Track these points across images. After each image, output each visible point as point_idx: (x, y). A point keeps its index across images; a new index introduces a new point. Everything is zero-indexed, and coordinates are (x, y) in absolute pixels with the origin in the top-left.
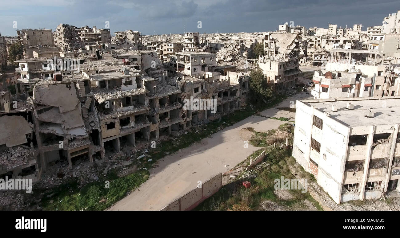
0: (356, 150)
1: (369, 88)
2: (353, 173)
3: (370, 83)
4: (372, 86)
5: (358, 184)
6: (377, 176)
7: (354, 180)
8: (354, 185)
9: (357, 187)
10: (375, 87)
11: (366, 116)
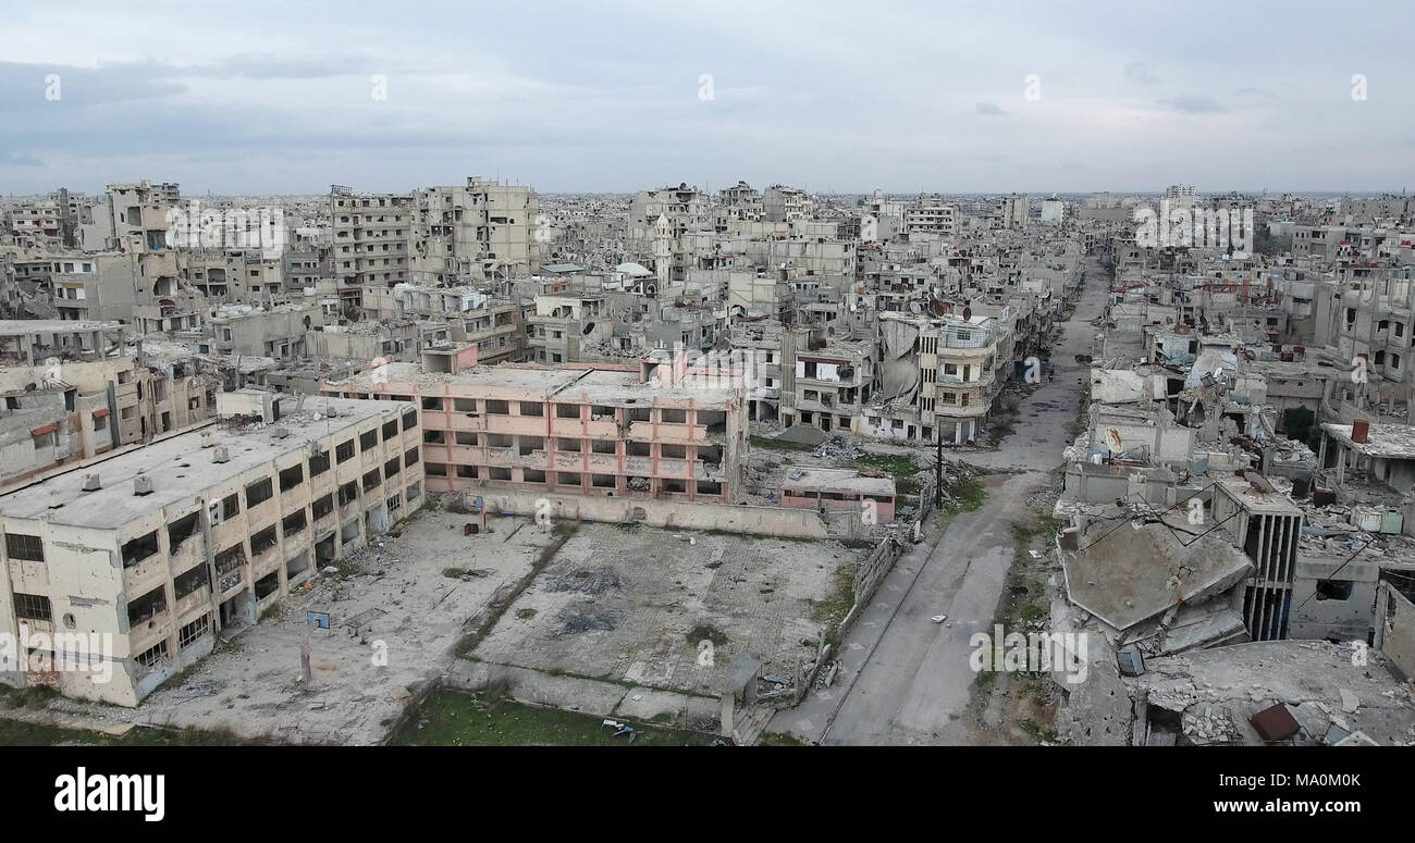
0: (141, 572)
1: (107, 419)
2: (147, 623)
3: (105, 406)
4: (112, 411)
5: (163, 643)
6: (194, 608)
7: (153, 636)
8: (156, 647)
9: (164, 649)
10: (119, 415)
11: (137, 494)
